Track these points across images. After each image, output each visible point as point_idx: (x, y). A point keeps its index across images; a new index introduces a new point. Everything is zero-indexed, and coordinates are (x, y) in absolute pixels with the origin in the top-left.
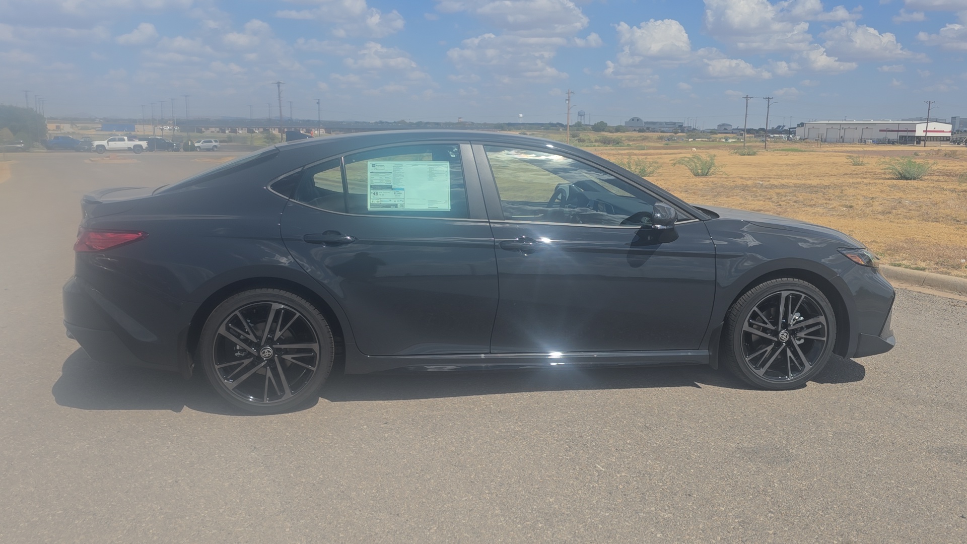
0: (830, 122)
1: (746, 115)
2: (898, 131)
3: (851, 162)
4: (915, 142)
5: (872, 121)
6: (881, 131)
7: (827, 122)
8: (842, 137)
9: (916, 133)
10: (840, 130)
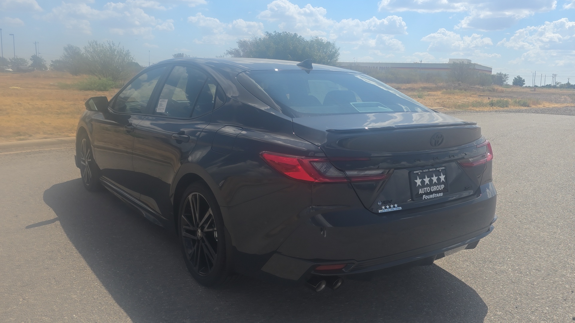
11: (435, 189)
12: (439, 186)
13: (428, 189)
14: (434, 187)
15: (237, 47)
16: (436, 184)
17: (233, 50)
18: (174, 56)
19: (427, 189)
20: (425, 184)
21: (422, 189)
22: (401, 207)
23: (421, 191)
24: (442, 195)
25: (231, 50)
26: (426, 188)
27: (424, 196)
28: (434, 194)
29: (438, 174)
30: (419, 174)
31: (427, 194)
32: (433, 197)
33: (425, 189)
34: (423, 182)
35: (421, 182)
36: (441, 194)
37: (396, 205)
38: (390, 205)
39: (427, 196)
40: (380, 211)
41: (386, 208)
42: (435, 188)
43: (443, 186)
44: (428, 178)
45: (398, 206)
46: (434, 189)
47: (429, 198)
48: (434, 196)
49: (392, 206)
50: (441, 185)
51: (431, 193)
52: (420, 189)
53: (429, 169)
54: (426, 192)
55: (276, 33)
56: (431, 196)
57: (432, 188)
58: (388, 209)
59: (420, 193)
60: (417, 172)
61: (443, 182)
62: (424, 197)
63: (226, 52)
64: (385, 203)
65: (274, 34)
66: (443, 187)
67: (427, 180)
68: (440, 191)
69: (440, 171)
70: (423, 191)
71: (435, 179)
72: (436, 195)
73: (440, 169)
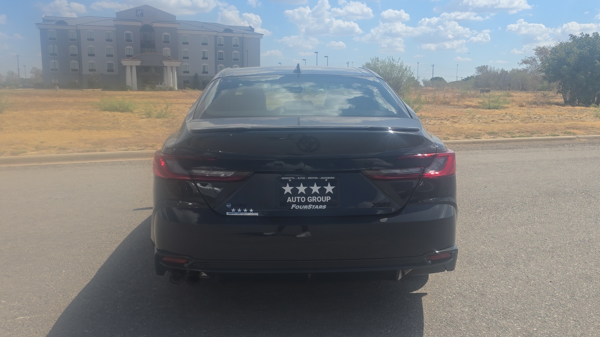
11: (315, 200)
12: (323, 197)
13: (303, 198)
14: (313, 197)
15: (533, 54)
16: (316, 195)
17: (529, 59)
18: (477, 69)
19: (300, 198)
20: (298, 192)
21: (292, 197)
22: (257, 213)
23: (289, 200)
24: (325, 207)
25: (526, 58)
26: (298, 198)
27: (293, 205)
28: (310, 205)
29: (323, 184)
30: (290, 180)
31: (299, 204)
32: (309, 208)
34: (295, 190)
35: (291, 190)
37: (251, 210)
38: (242, 209)
39: (298, 206)
40: (227, 214)
41: (236, 211)
43: (329, 198)
45: (253, 212)
46: (313, 199)
47: (301, 209)
48: (311, 207)
49: (245, 210)
50: (325, 197)
51: (307, 203)
52: (289, 198)
53: (307, 176)
54: (299, 201)
55: (583, 35)
56: (305, 207)
57: (310, 198)
58: (240, 213)
59: (289, 202)
60: (287, 178)
61: (329, 194)
63: (520, 62)
64: (236, 206)
65: (580, 36)
66: (328, 200)
67: (302, 189)
68: (322, 203)
69: (326, 180)
70: (294, 200)
71: (315, 189)
72: (314, 206)
73: (326, 179)
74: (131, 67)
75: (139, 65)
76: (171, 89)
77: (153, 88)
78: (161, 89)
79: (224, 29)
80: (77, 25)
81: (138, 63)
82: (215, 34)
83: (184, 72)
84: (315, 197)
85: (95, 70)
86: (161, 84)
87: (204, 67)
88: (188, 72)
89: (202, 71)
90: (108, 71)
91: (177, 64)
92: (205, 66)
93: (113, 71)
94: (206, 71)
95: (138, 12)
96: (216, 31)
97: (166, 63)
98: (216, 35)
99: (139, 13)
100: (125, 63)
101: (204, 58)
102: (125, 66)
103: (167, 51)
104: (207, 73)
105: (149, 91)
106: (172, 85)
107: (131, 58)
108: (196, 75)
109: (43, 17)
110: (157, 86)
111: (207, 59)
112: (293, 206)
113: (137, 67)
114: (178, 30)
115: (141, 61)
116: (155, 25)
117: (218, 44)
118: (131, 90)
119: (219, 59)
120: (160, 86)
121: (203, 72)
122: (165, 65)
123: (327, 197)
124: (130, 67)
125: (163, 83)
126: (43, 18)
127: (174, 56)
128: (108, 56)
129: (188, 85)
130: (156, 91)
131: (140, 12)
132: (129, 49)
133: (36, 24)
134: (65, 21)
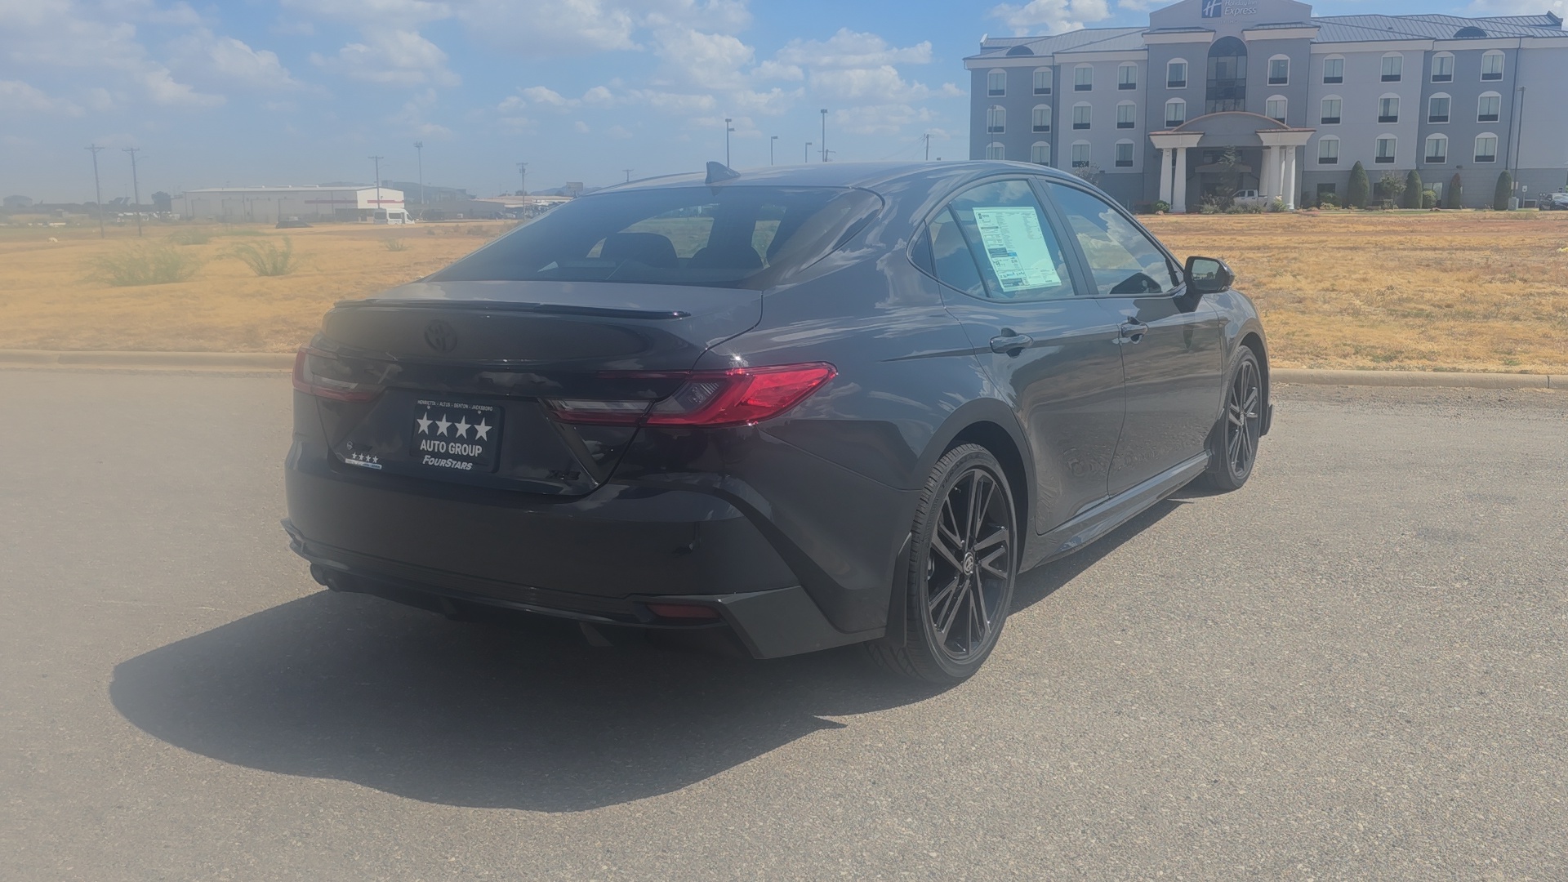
0: (225, 190)
1: (97, 178)
2: (332, 202)
3: (387, 247)
4: (360, 219)
5: (291, 188)
6: (307, 202)
7: (221, 190)
8: (248, 213)
9: (359, 204)
10: (243, 201)
11: (459, 450)
12: (471, 446)
13: (441, 446)
14: (457, 445)
16: (461, 440)
19: (439, 445)
20: (456, 434)
21: (429, 441)
22: (381, 466)
23: (423, 446)
24: (469, 468)
26: (437, 442)
27: (426, 456)
28: (450, 460)
29: (473, 419)
30: (429, 407)
31: (435, 455)
32: (447, 466)
33: (434, 444)
34: (433, 428)
35: (429, 427)
36: (468, 466)
37: (375, 459)
38: (365, 455)
39: (433, 459)
40: (345, 461)
41: (358, 458)
42: (459, 447)
43: (478, 449)
44: (428, 419)
45: (378, 462)
46: (457, 449)
47: (436, 464)
48: (450, 464)
49: (368, 458)
50: (474, 446)
51: (446, 456)
52: (424, 441)
53: (454, 402)
54: (436, 450)
56: (443, 463)
57: (452, 446)
58: (360, 462)
59: (423, 449)
60: (425, 402)
61: (480, 441)
62: (426, 459)
64: (359, 448)
66: (477, 452)
67: (443, 426)
68: (467, 459)
69: (480, 412)
70: (430, 447)
71: (462, 428)
72: (454, 462)
73: (480, 409)
74: (1174, 151)
75: (1195, 146)
76: (1276, 209)
77: (1225, 207)
78: (1247, 209)
79: (1458, 29)
80: (1053, 53)
81: (1193, 141)
82: (1428, 45)
83: (1323, 161)
84: (460, 445)
85: (1087, 164)
86: (1251, 194)
87: (1384, 142)
88: (1334, 160)
89: (1376, 154)
90: (1119, 164)
91: (1301, 138)
92: (1386, 140)
93: (1130, 164)
94: (1387, 156)
95: (1208, 7)
96: (1431, 39)
97: (1267, 139)
98: (1430, 49)
99: (1210, 9)
100: (1161, 141)
101: (1386, 119)
102: (1160, 151)
103: (1277, 104)
104: (1391, 160)
105: (1213, 213)
106: (1279, 198)
107: (1176, 128)
108: (1357, 167)
109: (982, 41)
110: (1238, 200)
111: (1394, 119)
112: (427, 458)
113: (1189, 151)
114: (1315, 43)
115: (1201, 136)
116: (1249, 36)
117: (1434, 76)
118: (1166, 212)
119: (1432, 119)
120: (1248, 200)
121: (1379, 160)
122: (1264, 144)
123: (477, 447)
124: (1170, 154)
125: (1256, 192)
126: (981, 44)
127: (1296, 120)
128: (1120, 125)
129: (1331, 195)
130: (1230, 213)
131: (1212, 7)
132: (1176, 105)
133: (964, 59)
134: (1028, 46)
